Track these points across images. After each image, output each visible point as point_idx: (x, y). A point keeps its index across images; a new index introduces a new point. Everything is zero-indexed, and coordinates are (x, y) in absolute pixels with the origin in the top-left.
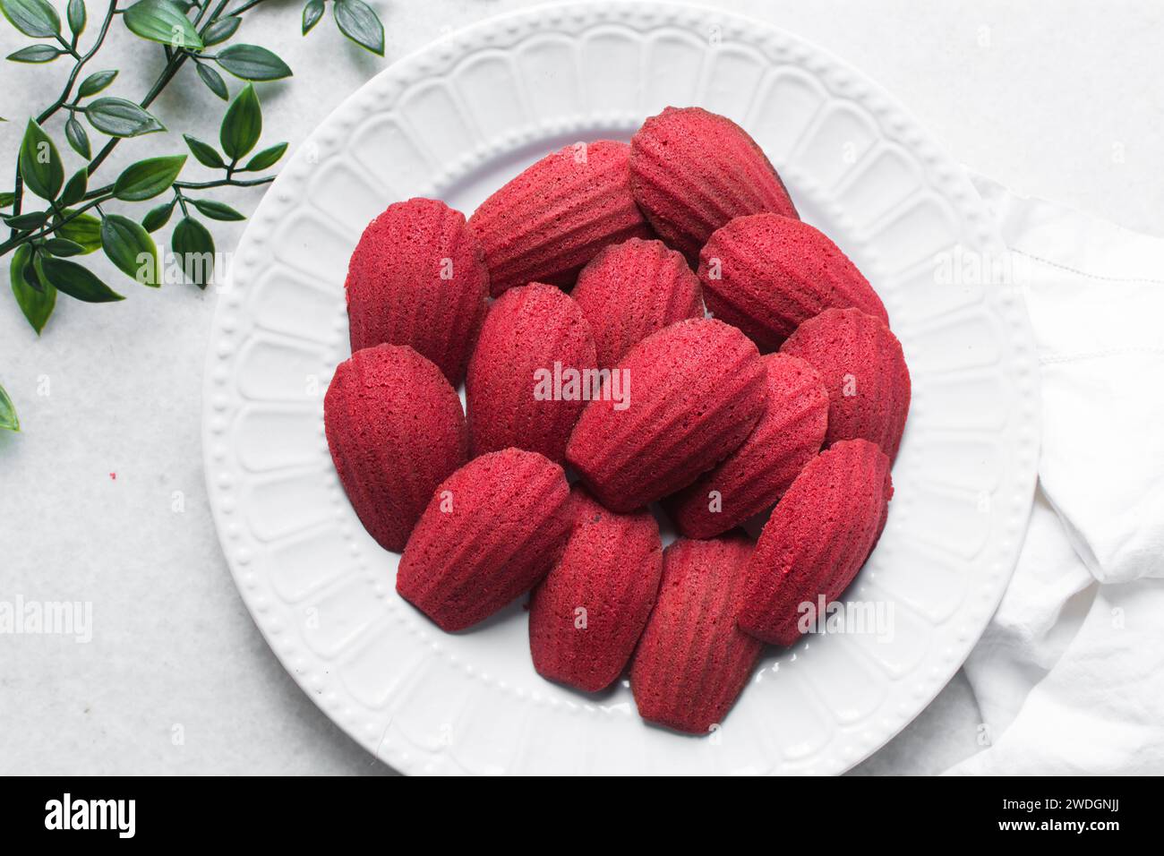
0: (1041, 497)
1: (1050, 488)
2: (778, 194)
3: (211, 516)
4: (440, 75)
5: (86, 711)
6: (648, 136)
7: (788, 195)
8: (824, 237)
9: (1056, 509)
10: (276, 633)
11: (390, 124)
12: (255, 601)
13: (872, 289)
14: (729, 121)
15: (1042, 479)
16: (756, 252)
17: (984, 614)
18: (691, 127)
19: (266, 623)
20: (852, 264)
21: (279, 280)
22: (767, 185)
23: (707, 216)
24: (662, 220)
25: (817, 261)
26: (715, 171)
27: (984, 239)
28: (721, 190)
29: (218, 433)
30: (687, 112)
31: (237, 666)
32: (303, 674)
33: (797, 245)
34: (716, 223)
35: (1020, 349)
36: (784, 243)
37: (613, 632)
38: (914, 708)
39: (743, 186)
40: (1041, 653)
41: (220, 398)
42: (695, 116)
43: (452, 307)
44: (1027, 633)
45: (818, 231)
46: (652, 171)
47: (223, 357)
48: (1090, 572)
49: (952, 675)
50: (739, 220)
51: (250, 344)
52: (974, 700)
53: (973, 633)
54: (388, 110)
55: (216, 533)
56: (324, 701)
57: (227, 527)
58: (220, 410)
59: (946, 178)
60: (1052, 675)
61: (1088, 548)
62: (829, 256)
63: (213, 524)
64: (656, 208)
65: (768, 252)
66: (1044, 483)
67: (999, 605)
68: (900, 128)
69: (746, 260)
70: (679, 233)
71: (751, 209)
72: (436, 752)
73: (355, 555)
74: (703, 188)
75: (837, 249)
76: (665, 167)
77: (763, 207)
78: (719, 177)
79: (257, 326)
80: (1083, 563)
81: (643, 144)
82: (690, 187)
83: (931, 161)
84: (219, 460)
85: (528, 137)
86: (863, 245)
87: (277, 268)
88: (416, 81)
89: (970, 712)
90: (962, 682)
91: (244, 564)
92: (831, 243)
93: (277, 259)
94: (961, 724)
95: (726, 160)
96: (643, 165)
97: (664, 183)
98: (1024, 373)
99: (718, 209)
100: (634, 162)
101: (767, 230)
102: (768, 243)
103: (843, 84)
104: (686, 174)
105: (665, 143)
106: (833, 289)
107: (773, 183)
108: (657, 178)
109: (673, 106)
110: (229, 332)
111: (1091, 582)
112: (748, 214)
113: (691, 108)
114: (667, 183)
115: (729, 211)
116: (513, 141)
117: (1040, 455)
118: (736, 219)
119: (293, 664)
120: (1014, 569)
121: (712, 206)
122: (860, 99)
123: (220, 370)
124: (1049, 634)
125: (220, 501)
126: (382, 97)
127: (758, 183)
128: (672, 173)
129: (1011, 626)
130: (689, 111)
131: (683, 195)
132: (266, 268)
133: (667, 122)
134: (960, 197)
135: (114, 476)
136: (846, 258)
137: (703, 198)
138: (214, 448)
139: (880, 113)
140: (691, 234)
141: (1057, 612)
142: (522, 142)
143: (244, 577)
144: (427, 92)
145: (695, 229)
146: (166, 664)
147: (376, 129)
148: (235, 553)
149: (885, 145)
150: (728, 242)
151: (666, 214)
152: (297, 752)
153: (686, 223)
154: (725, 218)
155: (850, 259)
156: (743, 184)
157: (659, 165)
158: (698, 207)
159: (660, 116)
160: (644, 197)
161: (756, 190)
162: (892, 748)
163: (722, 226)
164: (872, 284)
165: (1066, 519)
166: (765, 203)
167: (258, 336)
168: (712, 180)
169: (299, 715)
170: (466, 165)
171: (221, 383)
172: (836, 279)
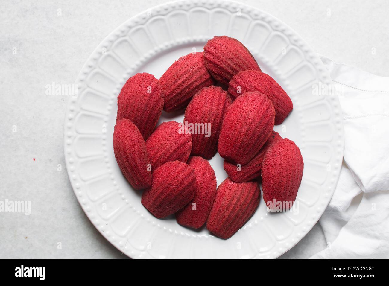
0: (344, 164)
1: (347, 161)
2: (253, 63)
3: (67, 173)
4: (142, 24)
5: (26, 238)
6: (209, 46)
7: (257, 63)
8: (271, 78)
9: (349, 168)
10: (89, 211)
11: (126, 41)
12: (82, 201)
13: (287, 95)
14: (236, 40)
15: (344, 158)
16: (248, 83)
17: (326, 203)
18: (223, 42)
19: (85, 208)
20: (280, 87)
21: (89, 93)
22: (250, 60)
23: (231, 71)
24: (216, 74)
25: (268, 86)
26: (233, 56)
27: (325, 78)
28: (235, 62)
29: (69, 145)
30: (222, 38)
31: (75, 222)
32: (98, 225)
33: (261, 80)
34: (234, 74)
35: (337, 115)
36: (257, 80)
37: (202, 208)
38: (302, 235)
39: (242, 61)
40: (345, 216)
41: (69, 133)
42: (224, 38)
43: (148, 110)
44: (340, 209)
45: (268, 76)
46: (212, 58)
47: (70, 119)
48: (361, 189)
49: (315, 224)
50: (242, 72)
51: (79, 115)
52: (323, 232)
53: (322, 209)
54: (125, 36)
55: (69, 178)
56: (105, 234)
57: (72, 176)
58: (69, 137)
59: (312, 58)
60: (349, 223)
61: (360, 181)
62: (272, 84)
63: (68, 175)
64: (213, 70)
65: (251, 83)
66: (346, 159)
67: (331, 199)
68: (296, 41)
69: (244, 85)
70: (222, 78)
71: (245, 68)
72: (142, 251)
73: (115, 185)
74: (229, 62)
75: (275, 81)
76: (216, 56)
77: (249, 67)
78: (234, 58)
79: (82, 109)
80: (358, 186)
81: (208, 49)
82: (225, 62)
83: (307, 52)
84: (69, 154)
85: (172, 45)
86: (284, 80)
87: (88, 90)
88: (134, 27)
89: (321, 236)
90: (318, 225)
91: (78, 189)
92: (273, 80)
93: (88, 86)
94: (318, 240)
95: (236, 53)
96: (208, 56)
97: (216, 61)
98: (338, 122)
99: (234, 69)
100: (205, 55)
101: (251, 76)
102: (251, 80)
103: (277, 26)
104: (223, 58)
105: (215, 48)
106: (274, 95)
107: (252, 59)
108: (213, 60)
109: (217, 36)
110: (72, 111)
111: (361, 192)
112: (244, 70)
113: (223, 36)
114: (217, 61)
115: (238, 69)
116: (167, 46)
117: (344, 150)
118: (241, 72)
119: (95, 222)
120: (336, 188)
121: (232, 68)
122: (283, 31)
123: (69, 124)
124: (347, 210)
125: (70, 168)
126: (123, 32)
127: (247, 60)
128: (218, 58)
129: (335, 207)
130: (222, 37)
131: (222, 65)
132: (84, 89)
133: (215, 41)
134: (316, 64)
135: (34, 160)
136: (278, 85)
137: (229, 66)
138: (68, 150)
139: (289, 36)
140: (226, 78)
141: (350, 203)
142: (170, 47)
143: (78, 193)
144: (138, 30)
145: (227, 76)
146: (52, 222)
147: (121, 43)
148: (75, 185)
149: (292, 47)
150: (238, 80)
151: (217, 72)
152: (96, 251)
153: (224, 75)
154: (237, 72)
155: (280, 85)
156: (242, 60)
157: (214, 56)
158: (228, 69)
159: (213, 39)
160: (209, 67)
161: (246, 62)
162: (296, 248)
163: (236, 74)
164: (287, 93)
165: (353, 171)
166: (250, 66)
167: (82, 112)
168: (232, 60)
169: (97, 239)
170: (151, 54)
171: (69, 128)
172: (274, 92)
